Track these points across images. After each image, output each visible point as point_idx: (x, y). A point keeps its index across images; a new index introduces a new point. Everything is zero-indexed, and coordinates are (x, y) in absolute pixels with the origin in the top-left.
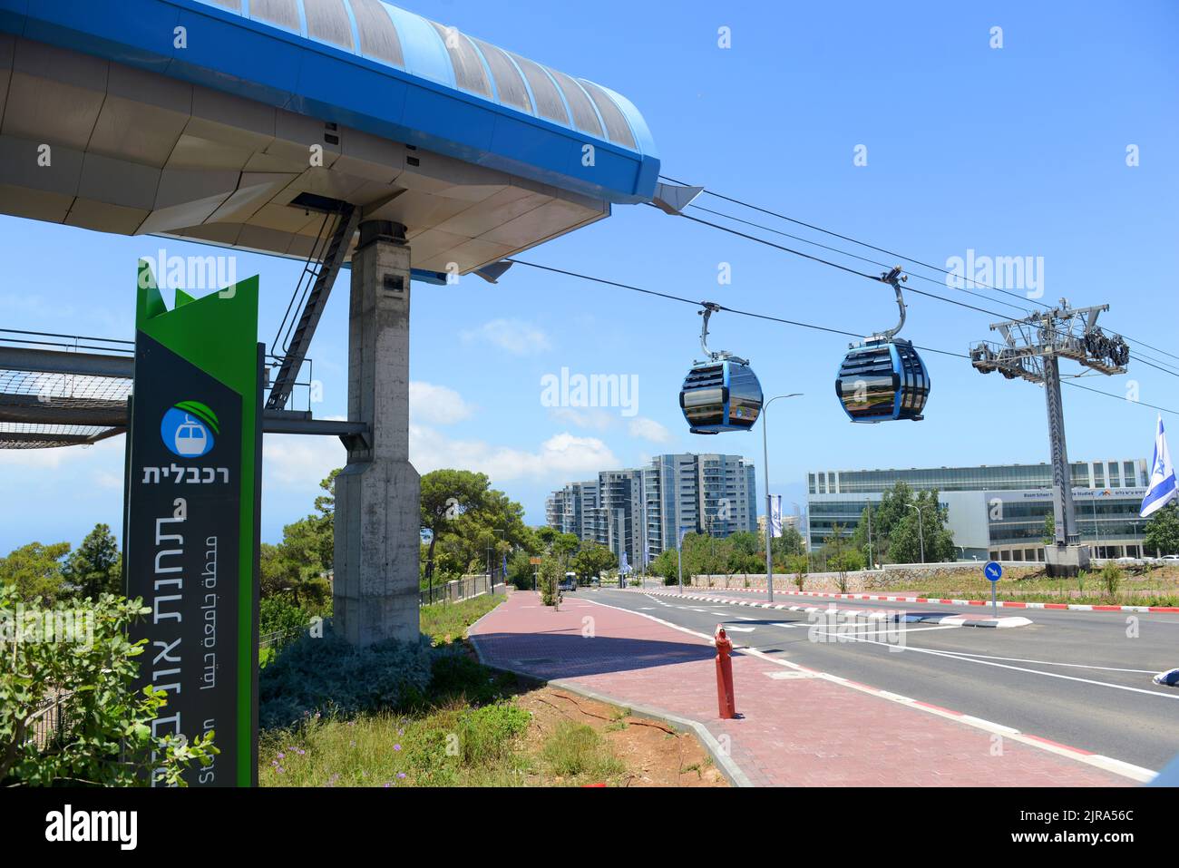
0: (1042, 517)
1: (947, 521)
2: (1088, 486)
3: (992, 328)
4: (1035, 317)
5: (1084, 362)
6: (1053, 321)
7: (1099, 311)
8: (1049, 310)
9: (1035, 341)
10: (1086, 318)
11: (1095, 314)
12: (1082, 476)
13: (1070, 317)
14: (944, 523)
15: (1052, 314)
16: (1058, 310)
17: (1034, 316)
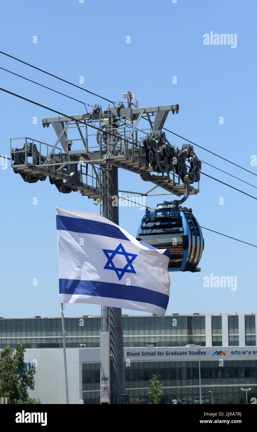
0: (146, 382)
1: (32, 388)
2: (203, 344)
3: (46, 124)
4: (96, 114)
5: (146, 177)
6: (115, 121)
7: (167, 112)
8: (112, 106)
9: (94, 146)
10: (153, 119)
11: (163, 115)
12: (198, 331)
13: (134, 117)
14: (28, 390)
15: (115, 112)
16: (122, 106)
17: (95, 112)
